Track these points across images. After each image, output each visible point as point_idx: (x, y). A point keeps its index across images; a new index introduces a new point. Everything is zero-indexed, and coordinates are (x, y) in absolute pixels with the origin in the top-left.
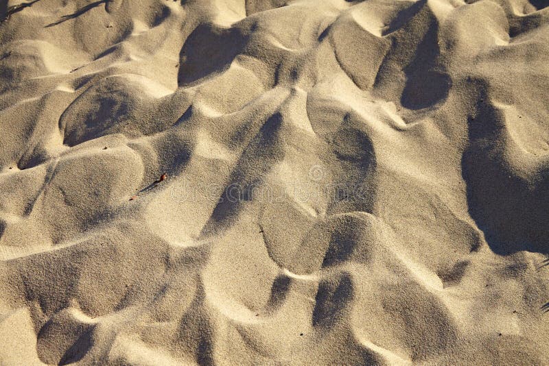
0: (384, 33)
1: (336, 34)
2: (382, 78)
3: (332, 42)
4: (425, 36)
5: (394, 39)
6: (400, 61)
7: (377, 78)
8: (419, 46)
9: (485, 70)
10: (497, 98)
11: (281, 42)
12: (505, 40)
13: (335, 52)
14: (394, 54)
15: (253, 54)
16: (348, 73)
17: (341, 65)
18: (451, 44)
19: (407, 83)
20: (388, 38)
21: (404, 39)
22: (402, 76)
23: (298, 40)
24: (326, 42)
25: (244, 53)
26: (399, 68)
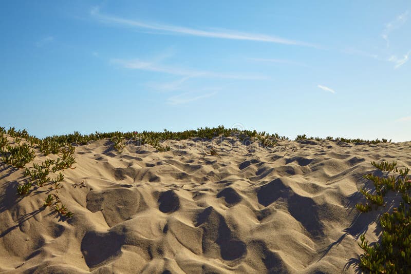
0: (196, 226)
1: (173, 228)
2: (206, 248)
3: (172, 232)
4: (220, 224)
5: (204, 228)
6: (211, 238)
7: (203, 248)
8: (219, 229)
9: (258, 236)
10: (272, 248)
11: (144, 236)
12: (258, 222)
13: (176, 238)
14: (207, 235)
15: (132, 243)
16: (187, 248)
17: (182, 244)
18: (235, 226)
19: (221, 248)
20: (200, 227)
21: (208, 227)
22: (216, 245)
23: (152, 234)
24: (169, 232)
25: (126, 244)
26: (212, 242)
